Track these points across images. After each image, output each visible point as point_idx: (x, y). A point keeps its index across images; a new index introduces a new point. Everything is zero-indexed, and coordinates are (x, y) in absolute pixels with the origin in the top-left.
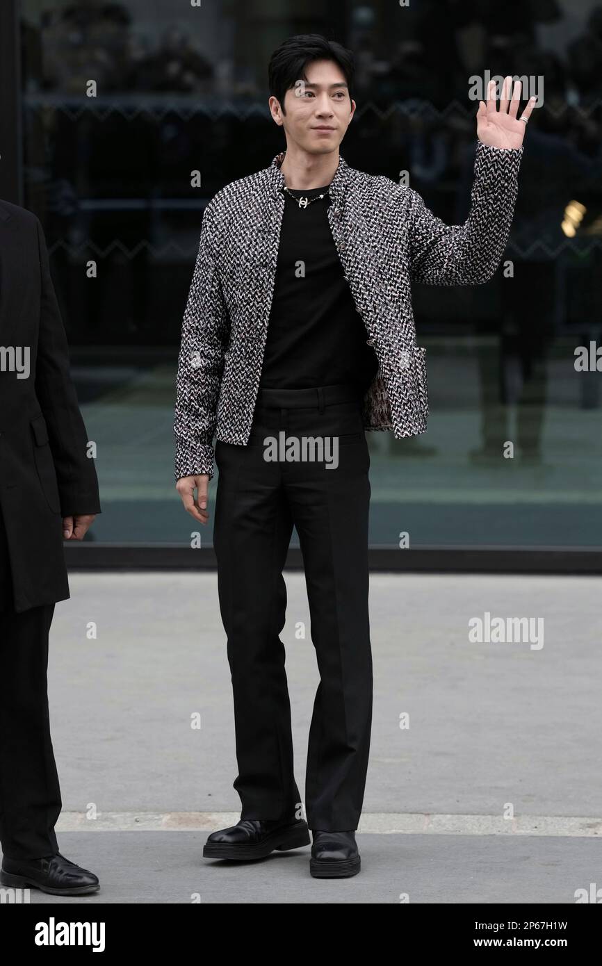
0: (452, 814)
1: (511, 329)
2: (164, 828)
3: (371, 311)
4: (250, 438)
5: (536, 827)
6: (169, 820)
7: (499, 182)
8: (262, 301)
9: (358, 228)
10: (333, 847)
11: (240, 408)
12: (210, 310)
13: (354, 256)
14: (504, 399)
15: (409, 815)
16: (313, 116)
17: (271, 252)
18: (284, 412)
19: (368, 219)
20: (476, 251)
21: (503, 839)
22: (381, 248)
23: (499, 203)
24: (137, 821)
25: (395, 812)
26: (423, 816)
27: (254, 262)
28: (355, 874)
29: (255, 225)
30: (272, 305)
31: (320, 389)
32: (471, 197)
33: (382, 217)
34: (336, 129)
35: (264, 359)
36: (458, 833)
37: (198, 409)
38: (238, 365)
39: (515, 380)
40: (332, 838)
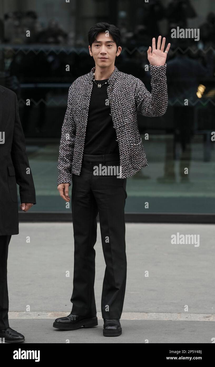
0: (156, 313)
1: (178, 132)
2: (49, 318)
3: (118, 129)
4: (80, 172)
5: (187, 318)
6: (51, 314)
7: (159, 78)
8: (84, 122)
9: (117, 95)
10: (111, 325)
11: (78, 161)
12: (70, 125)
13: (114, 106)
14: (175, 158)
15: (140, 313)
16: (100, 54)
17: (87, 104)
18: (91, 163)
19: (121, 92)
20: (155, 105)
21: (175, 322)
22: (125, 104)
23: (160, 86)
24: (39, 315)
25: (135, 312)
26: (145, 313)
27: (82, 107)
28: (120, 335)
29: (83, 93)
30: (87, 124)
31: (103, 155)
32: (151, 85)
33: (126, 91)
34: (108, 59)
35: (85, 144)
36: (158, 320)
37: (66, 160)
38: (77, 145)
39: (179, 151)
40: (111, 322)
